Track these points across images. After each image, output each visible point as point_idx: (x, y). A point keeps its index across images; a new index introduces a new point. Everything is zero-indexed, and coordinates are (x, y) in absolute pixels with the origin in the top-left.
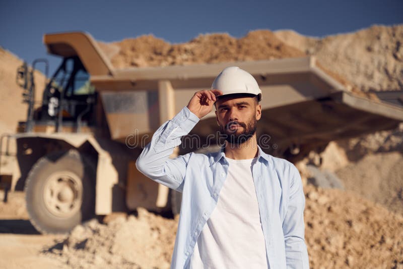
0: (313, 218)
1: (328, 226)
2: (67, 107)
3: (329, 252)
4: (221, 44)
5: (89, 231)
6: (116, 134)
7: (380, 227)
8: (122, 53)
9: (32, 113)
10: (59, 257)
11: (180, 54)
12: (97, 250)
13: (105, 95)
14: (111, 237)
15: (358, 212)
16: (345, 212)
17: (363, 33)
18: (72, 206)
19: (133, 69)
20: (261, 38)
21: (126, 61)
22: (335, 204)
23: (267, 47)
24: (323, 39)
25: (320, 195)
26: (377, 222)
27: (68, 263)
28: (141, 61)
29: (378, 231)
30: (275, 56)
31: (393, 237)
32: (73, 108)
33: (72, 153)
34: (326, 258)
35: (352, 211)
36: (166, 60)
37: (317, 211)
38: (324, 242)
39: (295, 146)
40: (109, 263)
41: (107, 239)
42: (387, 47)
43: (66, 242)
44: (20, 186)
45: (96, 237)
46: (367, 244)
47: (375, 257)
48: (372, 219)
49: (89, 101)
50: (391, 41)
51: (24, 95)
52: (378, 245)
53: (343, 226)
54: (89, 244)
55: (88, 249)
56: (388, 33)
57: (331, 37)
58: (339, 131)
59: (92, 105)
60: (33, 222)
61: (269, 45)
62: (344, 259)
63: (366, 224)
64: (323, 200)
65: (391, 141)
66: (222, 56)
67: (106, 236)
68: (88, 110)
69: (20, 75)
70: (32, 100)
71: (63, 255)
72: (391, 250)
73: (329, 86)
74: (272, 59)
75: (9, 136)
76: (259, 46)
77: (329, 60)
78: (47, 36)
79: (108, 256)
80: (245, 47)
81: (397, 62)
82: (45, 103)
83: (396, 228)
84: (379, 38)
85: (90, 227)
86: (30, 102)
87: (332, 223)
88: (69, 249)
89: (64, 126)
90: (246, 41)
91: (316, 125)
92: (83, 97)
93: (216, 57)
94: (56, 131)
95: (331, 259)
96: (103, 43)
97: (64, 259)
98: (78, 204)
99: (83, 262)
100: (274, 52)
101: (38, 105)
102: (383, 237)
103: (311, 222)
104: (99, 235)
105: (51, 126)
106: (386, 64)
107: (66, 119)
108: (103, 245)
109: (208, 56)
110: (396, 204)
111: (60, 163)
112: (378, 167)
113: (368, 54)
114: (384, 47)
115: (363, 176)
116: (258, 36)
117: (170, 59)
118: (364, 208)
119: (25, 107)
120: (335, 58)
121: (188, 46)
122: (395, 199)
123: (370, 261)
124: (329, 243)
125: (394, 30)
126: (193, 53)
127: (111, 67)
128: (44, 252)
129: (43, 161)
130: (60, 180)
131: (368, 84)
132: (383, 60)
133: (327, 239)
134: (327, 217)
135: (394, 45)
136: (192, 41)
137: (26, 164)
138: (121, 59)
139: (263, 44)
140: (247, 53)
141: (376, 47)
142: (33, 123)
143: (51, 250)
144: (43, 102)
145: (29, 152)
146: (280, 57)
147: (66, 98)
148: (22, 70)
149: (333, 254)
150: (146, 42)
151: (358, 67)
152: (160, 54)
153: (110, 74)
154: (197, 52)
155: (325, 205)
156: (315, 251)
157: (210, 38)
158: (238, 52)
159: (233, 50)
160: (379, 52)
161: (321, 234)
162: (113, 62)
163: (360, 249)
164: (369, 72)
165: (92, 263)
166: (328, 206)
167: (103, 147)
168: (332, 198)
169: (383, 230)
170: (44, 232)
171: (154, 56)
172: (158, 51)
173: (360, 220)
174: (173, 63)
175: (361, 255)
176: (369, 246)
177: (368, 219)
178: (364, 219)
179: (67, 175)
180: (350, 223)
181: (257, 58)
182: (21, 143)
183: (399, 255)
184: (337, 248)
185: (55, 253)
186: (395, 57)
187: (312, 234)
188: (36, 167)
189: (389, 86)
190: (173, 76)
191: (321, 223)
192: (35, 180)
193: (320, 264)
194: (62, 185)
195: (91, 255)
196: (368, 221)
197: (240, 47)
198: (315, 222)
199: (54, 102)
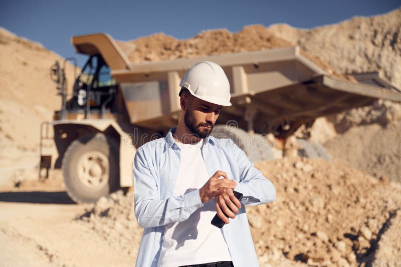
0: (298, 184)
1: (311, 191)
2: (93, 98)
3: (312, 212)
4: (220, 38)
5: (112, 202)
6: (135, 119)
7: (355, 189)
8: (138, 50)
9: (65, 103)
10: (87, 224)
11: (186, 49)
12: (117, 217)
13: (124, 86)
14: (128, 207)
15: (337, 178)
16: (326, 178)
17: (346, 23)
18: (101, 180)
19: (146, 63)
20: (254, 32)
21: (141, 56)
22: (318, 172)
23: (259, 39)
24: (312, 30)
25: (304, 165)
26: (353, 185)
27: (93, 228)
28: (154, 56)
29: (354, 192)
30: (266, 47)
31: (366, 197)
32: (99, 98)
33: (99, 136)
34: (309, 217)
35: (331, 177)
36: (174, 54)
37: (302, 178)
38: (307, 204)
39: (285, 124)
40: (127, 228)
41: (125, 208)
42: (366, 35)
43: (93, 211)
44: (58, 165)
45: (117, 206)
46: (344, 204)
47: (351, 215)
48: (348, 183)
49: (111, 91)
50: (370, 29)
51: (58, 88)
52: (353, 204)
53: (324, 190)
54: (110, 212)
55: (110, 216)
56: (367, 22)
57: (319, 28)
58: (322, 109)
59: (114, 95)
60: (70, 194)
61: (261, 38)
62: (324, 218)
63: (344, 187)
64: (308, 168)
65: (372, 115)
66: (221, 48)
67: (125, 205)
68: (110, 99)
69: (53, 71)
70: (64, 93)
71: (91, 222)
72: (364, 208)
73: (312, 71)
74: (263, 49)
75: (47, 123)
76: (252, 39)
77: (317, 48)
78: (74, 38)
79: (126, 222)
80: (240, 41)
81: (375, 48)
82: (75, 95)
83: (369, 189)
84: (359, 27)
85: (112, 198)
86: (63, 95)
87: (315, 188)
88: (95, 217)
89: (91, 113)
90: (241, 35)
91: (303, 105)
92: (106, 89)
93: (216, 50)
94: (85, 118)
95: (314, 218)
96: (121, 42)
97: (91, 225)
98: (106, 179)
99: (106, 228)
100: (265, 43)
101: (69, 97)
102: (357, 198)
103: (297, 187)
104: (119, 205)
105: (81, 113)
106: (366, 49)
107: (93, 107)
108: (122, 212)
109: (210, 49)
110: (376, 168)
111: (90, 145)
112: (361, 137)
113: (351, 42)
114: (364, 35)
115: (349, 145)
116: (252, 31)
117: (178, 53)
118: (342, 173)
119: (59, 99)
120: (323, 46)
121: (193, 41)
122: (375, 163)
123: (347, 218)
124: (312, 204)
125: (372, 20)
126: (197, 48)
127: (128, 62)
128: (76, 219)
129: (75, 143)
130: (90, 159)
131: (351, 67)
132: (363, 46)
133: (310, 201)
134: (311, 183)
135: (372, 33)
136: (196, 37)
137: (62, 146)
138: (136, 55)
139: (256, 37)
140: (242, 45)
141: (357, 36)
142: (66, 112)
143: (81, 218)
144: (74, 94)
145: (64, 136)
146: (270, 48)
147: (92, 89)
148: (55, 68)
149: (315, 214)
150: (158, 40)
151: (342, 53)
152: (170, 49)
153: (127, 68)
154: (200, 46)
155: (309, 173)
156: (300, 212)
157: (211, 33)
158: (235, 45)
159: (230, 43)
160: (360, 39)
161: (305, 197)
162: (130, 58)
163: (338, 208)
164: (352, 57)
165: (112, 228)
166: (311, 173)
167: (124, 130)
168: (315, 166)
169: (358, 191)
170: (79, 202)
171: (164, 51)
172: (168, 47)
173: (339, 184)
174: (180, 57)
175: (339, 213)
176: (346, 205)
177: (345, 182)
178: (342, 183)
179: (95, 155)
180: (330, 187)
181: (251, 50)
182: (58, 129)
183: (371, 211)
184: (319, 208)
185: (84, 220)
186: (374, 43)
187: (298, 197)
188: (70, 148)
189: (369, 68)
190: (180, 68)
191: (305, 188)
192: (70, 160)
193: (305, 223)
194: (92, 162)
195: (113, 221)
196: (345, 185)
197: (236, 40)
198: (301, 188)
199: (82, 93)
